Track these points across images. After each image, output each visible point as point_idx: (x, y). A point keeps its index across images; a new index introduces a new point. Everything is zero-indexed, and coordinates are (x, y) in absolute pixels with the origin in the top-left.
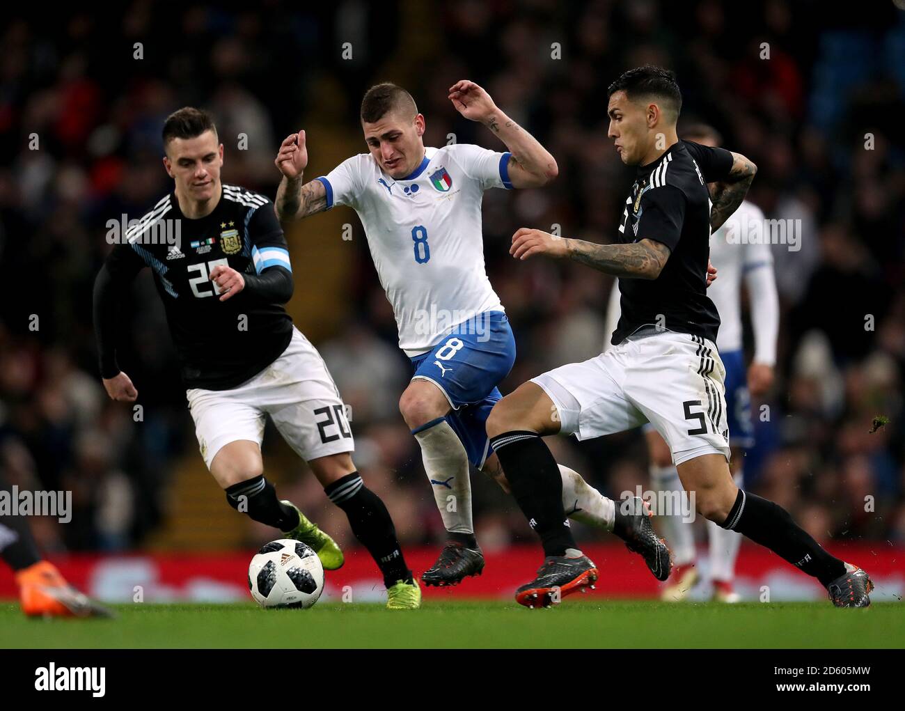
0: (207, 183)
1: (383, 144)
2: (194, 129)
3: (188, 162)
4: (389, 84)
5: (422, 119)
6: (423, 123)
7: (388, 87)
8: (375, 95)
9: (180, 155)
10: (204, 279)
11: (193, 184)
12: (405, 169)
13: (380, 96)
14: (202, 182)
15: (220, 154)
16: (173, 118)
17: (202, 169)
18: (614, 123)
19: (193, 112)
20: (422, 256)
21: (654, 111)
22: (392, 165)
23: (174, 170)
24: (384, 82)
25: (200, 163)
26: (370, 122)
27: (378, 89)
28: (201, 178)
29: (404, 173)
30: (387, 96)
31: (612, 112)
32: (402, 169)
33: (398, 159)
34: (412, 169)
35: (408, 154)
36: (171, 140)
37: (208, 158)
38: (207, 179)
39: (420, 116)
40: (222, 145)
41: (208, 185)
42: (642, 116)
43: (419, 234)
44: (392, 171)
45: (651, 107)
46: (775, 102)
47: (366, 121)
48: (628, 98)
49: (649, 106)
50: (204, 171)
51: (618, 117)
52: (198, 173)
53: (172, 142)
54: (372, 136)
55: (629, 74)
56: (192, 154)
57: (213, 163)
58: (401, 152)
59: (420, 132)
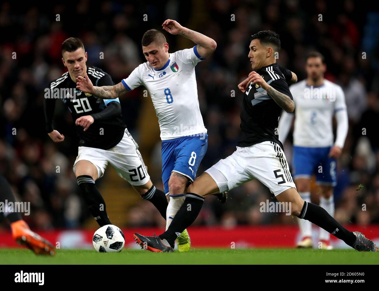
0: (79, 70)
1: (150, 55)
2: (73, 48)
3: (72, 62)
4: (154, 30)
5: (167, 45)
6: (168, 47)
7: (154, 31)
8: (147, 35)
9: (68, 59)
10: (79, 105)
11: (74, 71)
12: (160, 66)
13: (150, 35)
14: (78, 70)
15: (86, 56)
16: (65, 43)
17: (77, 65)
18: (252, 52)
19: (74, 40)
20: (170, 100)
21: (270, 50)
22: (154, 64)
23: (66, 64)
24: (152, 29)
25: (77, 62)
26: (144, 46)
27: (149, 32)
28: (77, 68)
29: (160, 67)
30: (153, 35)
31: (252, 47)
32: (158, 66)
33: (156, 62)
34: (163, 65)
35: (160, 60)
36: (64, 52)
37: (80, 60)
38: (79, 69)
39: (167, 44)
40: (86, 52)
41: (80, 71)
42: (264, 51)
43: (167, 92)
44: (154, 67)
45: (269, 49)
46: (347, 41)
47: (143, 46)
48: (260, 43)
49: (268, 48)
50: (78, 65)
51: (254, 50)
52: (75, 66)
53: (65, 53)
54: (146, 52)
55: (261, 33)
56: (73, 58)
57: (82, 61)
58: (157, 59)
59: (166, 50)
